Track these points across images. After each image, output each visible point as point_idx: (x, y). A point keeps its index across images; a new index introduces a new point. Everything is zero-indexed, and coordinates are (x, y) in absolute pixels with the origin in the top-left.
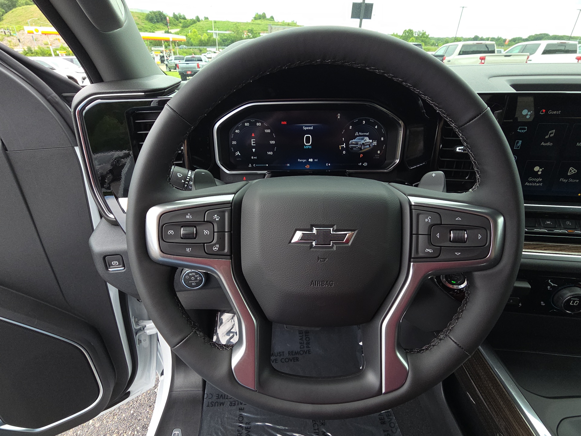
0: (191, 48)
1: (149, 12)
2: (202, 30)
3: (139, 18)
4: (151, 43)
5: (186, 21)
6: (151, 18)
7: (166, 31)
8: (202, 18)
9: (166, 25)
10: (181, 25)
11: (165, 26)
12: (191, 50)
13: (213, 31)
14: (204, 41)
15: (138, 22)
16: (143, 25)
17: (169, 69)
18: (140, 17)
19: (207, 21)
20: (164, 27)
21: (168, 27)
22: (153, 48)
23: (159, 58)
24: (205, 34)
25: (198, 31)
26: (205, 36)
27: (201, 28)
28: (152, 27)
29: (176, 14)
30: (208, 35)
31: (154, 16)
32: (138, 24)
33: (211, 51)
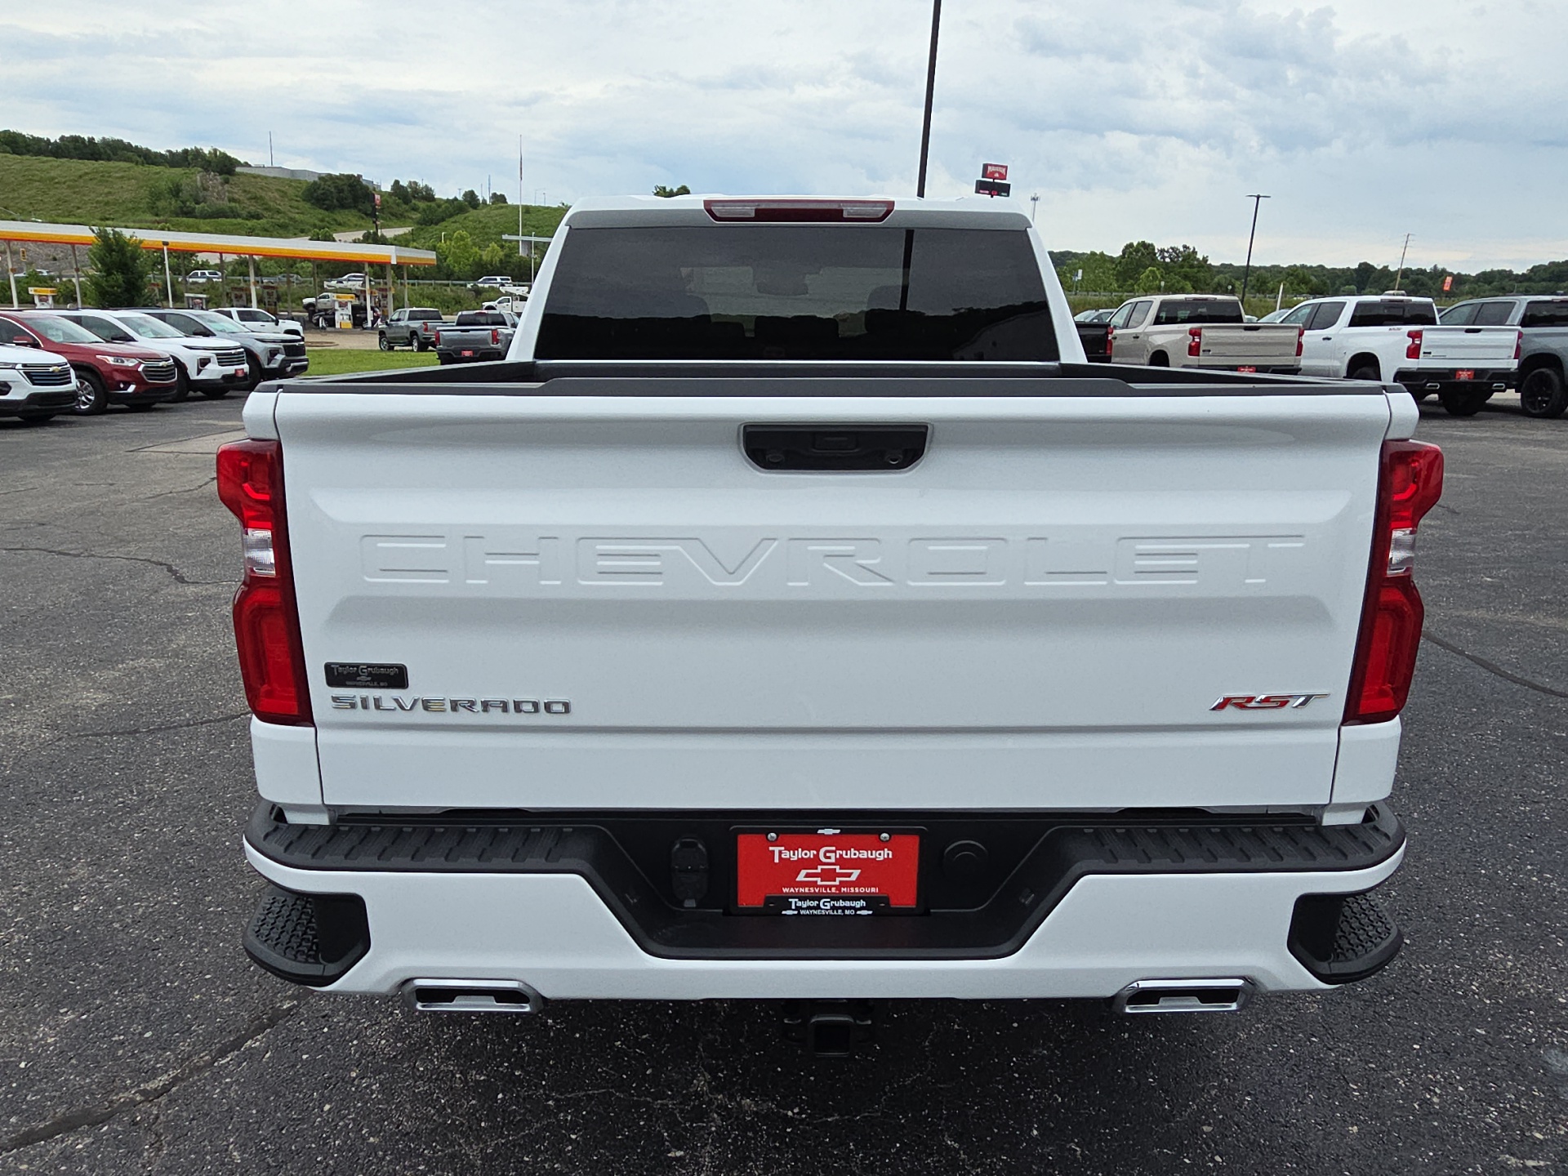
0: (448, 285)
1: (316, 179)
2: (485, 234)
3: (284, 194)
4: (319, 266)
5: (433, 204)
6: (323, 194)
7: (369, 233)
8: (483, 195)
9: (367, 215)
10: (416, 216)
11: (363, 218)
12: (448, 289)
13: (520, 238)
14: (491, 265)
15: (280, 205)
16: (291, 215)
17: (389, 343)
18: (286, 193)
19: (502, 207)
20: (362, 222)
21: (374, 222)
23: (349, 311)
24: (493, 245)
25: (471, 235)
26: (494, 250)
27: (481, 225)
28: (322, 220)
29: (403, 183)
30: (502, 247)
31: (333, 190)
32: (279, 212)
33: (511, 294)
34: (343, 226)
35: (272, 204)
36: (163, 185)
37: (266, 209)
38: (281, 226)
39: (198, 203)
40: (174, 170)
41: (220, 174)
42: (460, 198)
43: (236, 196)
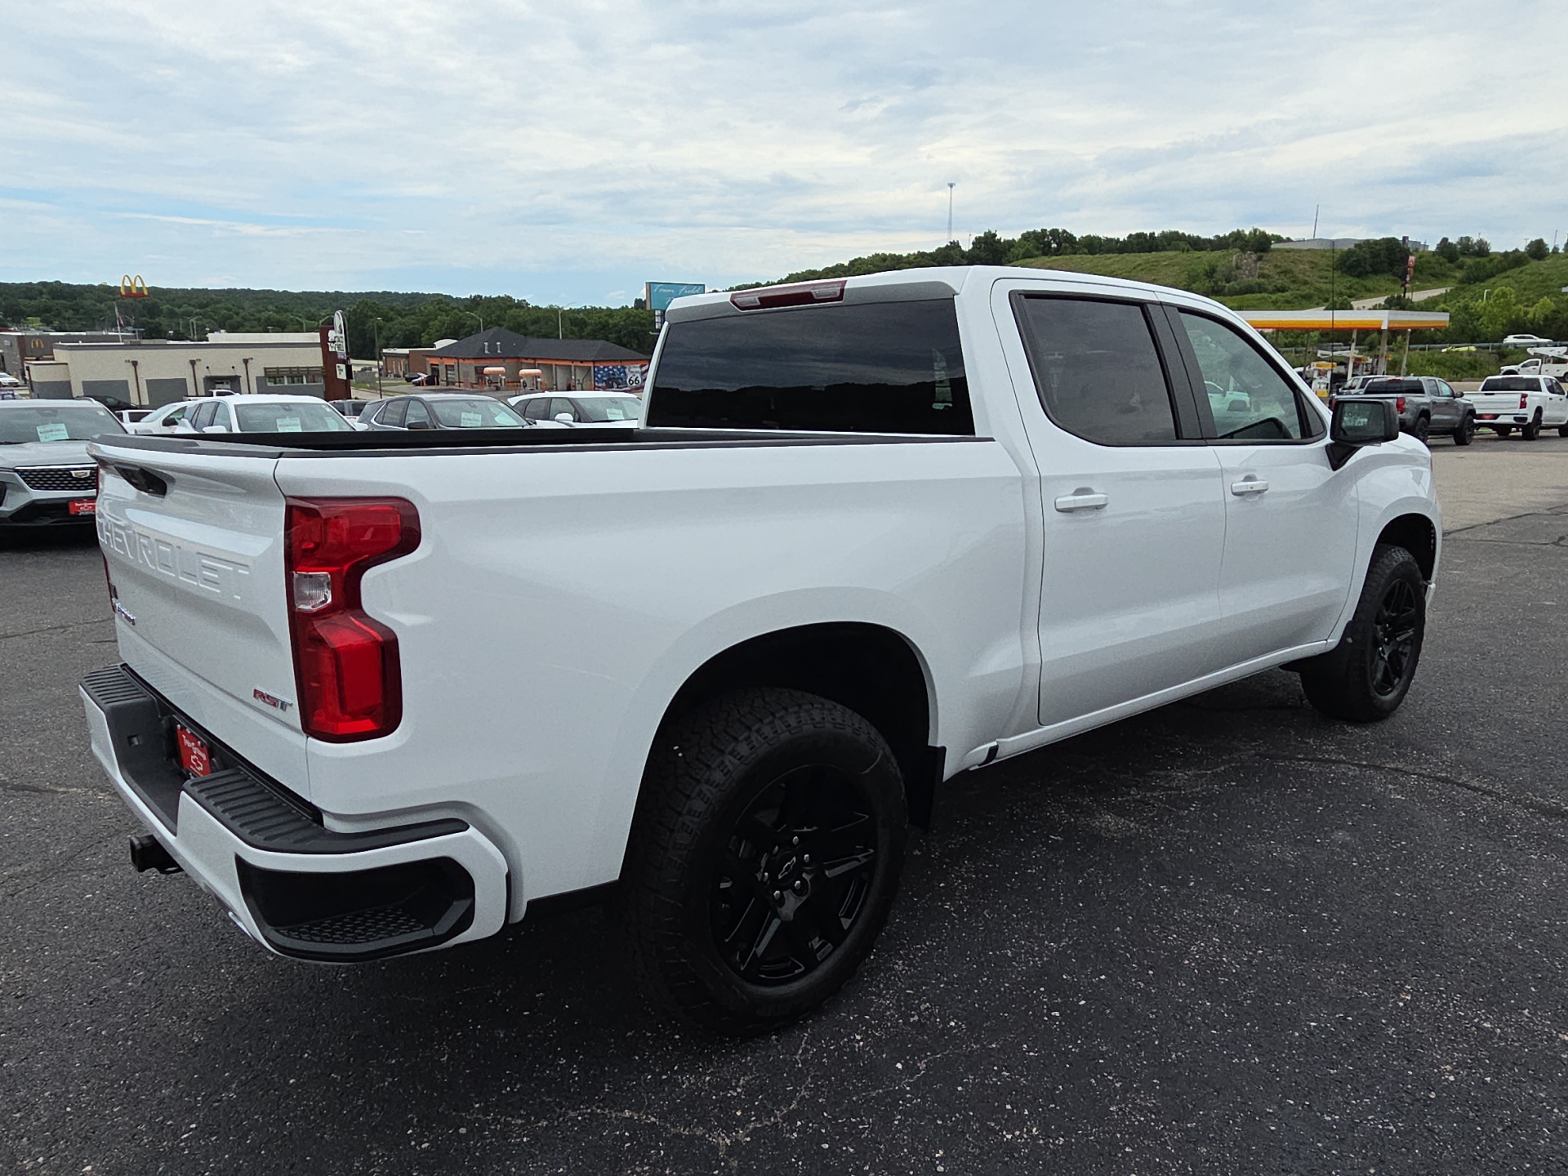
1: (1354, 245)
3: (1316, 265)
6: (1355, 261)
7: (1393, 297)
9: (1397, 279)
10: (1459, 274)
11: (1393, 282)
15: (1309, 276)
16: (1317, 285)
18: (1319, 264)
20: (1389, 287)
21: (1403, 284)
22: (1320, 353)
28: (1350, 288)
29: (1453, 240)
30: (1557, 302)
31: (1368, 256)
32: (1306, 283)
33: (1541, 356)
34: (1371, 292)
35: (1301, 276)
36: (1201, 268)
37: (1294, 282)
38: (1303, 297)
39: (1228, 281)
40: (1214, 253)
41: (1256, 252)
42: (1522, 249)
43: (1266, 272)
